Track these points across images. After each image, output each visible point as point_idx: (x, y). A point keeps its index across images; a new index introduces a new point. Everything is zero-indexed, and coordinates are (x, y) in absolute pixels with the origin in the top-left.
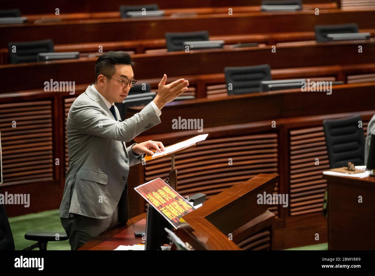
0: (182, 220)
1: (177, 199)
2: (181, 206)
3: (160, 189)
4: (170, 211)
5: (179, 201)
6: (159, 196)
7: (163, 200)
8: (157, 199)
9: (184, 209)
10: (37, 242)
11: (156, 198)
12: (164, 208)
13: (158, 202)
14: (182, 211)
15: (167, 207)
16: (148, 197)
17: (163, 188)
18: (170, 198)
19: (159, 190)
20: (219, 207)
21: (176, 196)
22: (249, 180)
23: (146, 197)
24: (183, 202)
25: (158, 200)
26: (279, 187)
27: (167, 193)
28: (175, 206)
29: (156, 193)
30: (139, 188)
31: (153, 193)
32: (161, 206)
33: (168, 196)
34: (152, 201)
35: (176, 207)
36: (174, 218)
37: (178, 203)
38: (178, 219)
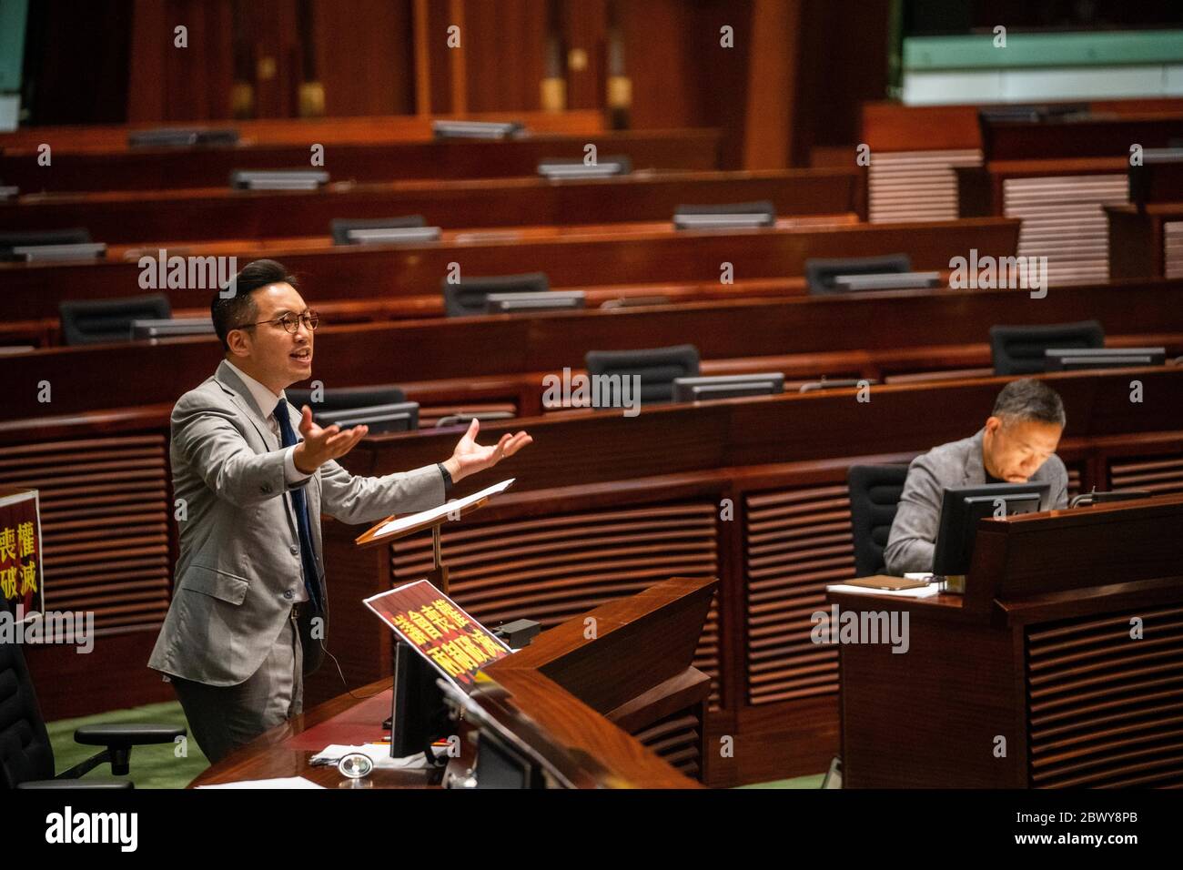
0: (482, 677)
1: (468, 629)
2: (480, 646)
3: (427, 606)
4: (451, 657)
5: (473, 635)
6: (425, 620)
7: (435, 631)
8: (419, 628)
9: (486, 653)
10: (105, 748)
11: (416, 626)
12: (437, 649)
13: (422, 634)
14: (481, 657)
15: (444, 647)
16: (397, 623)
17: (433, 603)
18: (453, 627)
19: (423, 607)
20: (572, 646)
21: (467, 622)
22: (645, 591)
23: (393, 622)
24: (482, 637)
25: (423, 631)
26: (719, 609)
27: (443, 616)
28: (465, 645)
29: (417, 615)
30: (376, 600)
31: (410, 613)
32: (430, 645)
33: (446, 621)
34: (406, 631)
35: (466, 649)
36: (461, 673)
37: (470, 638)
38: (471, 675)
